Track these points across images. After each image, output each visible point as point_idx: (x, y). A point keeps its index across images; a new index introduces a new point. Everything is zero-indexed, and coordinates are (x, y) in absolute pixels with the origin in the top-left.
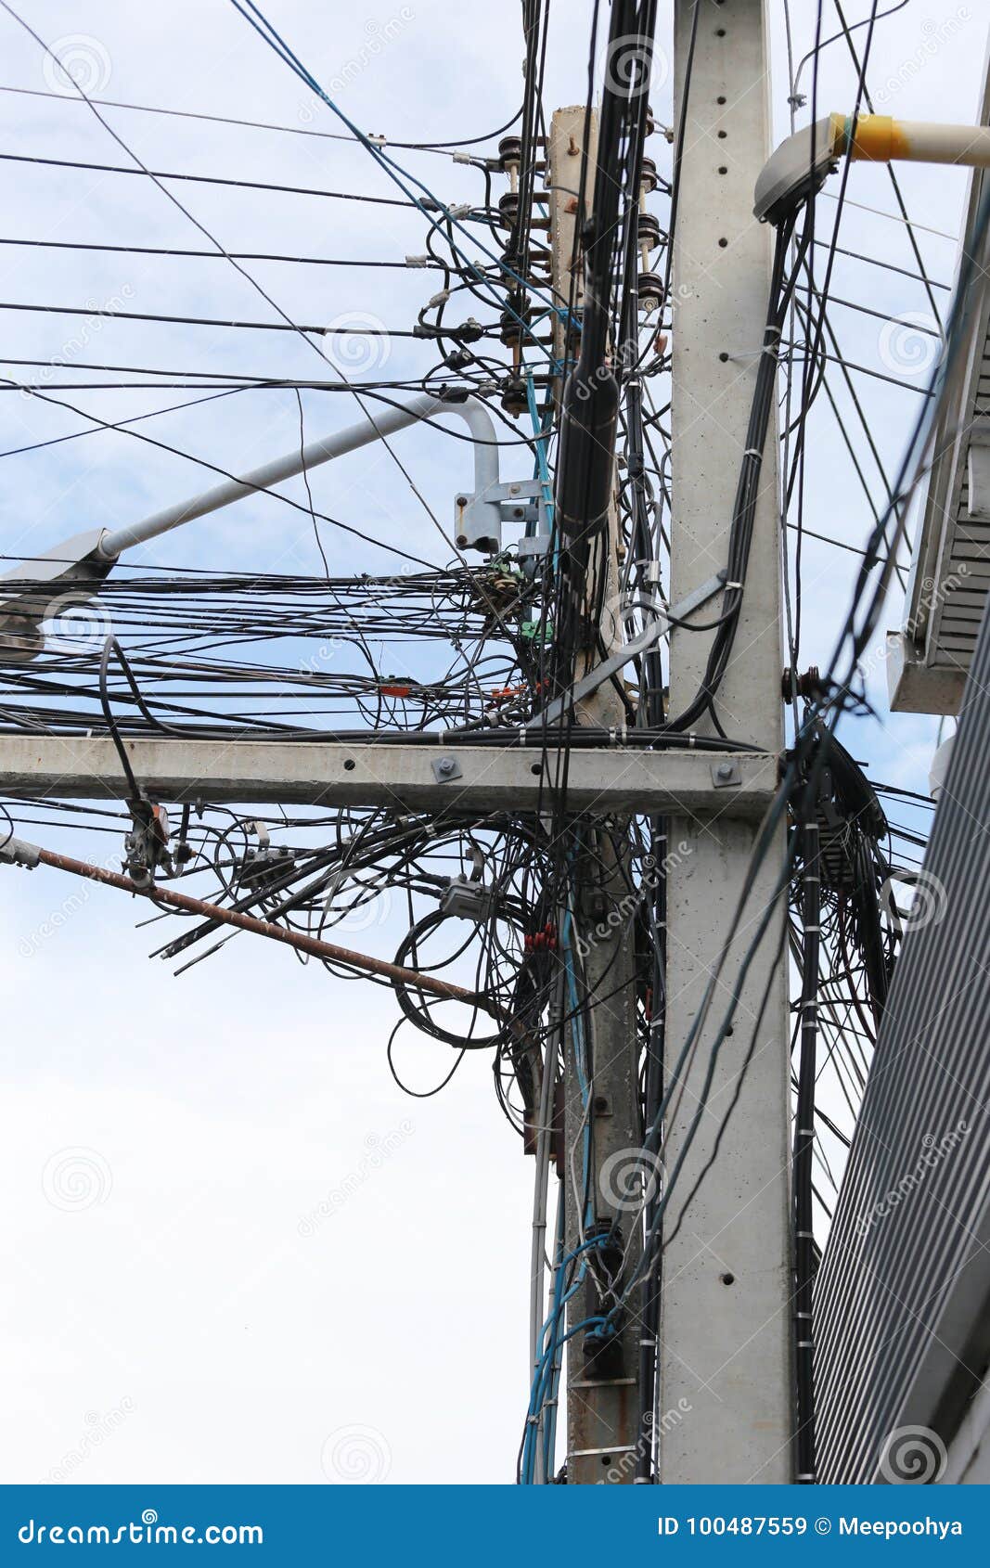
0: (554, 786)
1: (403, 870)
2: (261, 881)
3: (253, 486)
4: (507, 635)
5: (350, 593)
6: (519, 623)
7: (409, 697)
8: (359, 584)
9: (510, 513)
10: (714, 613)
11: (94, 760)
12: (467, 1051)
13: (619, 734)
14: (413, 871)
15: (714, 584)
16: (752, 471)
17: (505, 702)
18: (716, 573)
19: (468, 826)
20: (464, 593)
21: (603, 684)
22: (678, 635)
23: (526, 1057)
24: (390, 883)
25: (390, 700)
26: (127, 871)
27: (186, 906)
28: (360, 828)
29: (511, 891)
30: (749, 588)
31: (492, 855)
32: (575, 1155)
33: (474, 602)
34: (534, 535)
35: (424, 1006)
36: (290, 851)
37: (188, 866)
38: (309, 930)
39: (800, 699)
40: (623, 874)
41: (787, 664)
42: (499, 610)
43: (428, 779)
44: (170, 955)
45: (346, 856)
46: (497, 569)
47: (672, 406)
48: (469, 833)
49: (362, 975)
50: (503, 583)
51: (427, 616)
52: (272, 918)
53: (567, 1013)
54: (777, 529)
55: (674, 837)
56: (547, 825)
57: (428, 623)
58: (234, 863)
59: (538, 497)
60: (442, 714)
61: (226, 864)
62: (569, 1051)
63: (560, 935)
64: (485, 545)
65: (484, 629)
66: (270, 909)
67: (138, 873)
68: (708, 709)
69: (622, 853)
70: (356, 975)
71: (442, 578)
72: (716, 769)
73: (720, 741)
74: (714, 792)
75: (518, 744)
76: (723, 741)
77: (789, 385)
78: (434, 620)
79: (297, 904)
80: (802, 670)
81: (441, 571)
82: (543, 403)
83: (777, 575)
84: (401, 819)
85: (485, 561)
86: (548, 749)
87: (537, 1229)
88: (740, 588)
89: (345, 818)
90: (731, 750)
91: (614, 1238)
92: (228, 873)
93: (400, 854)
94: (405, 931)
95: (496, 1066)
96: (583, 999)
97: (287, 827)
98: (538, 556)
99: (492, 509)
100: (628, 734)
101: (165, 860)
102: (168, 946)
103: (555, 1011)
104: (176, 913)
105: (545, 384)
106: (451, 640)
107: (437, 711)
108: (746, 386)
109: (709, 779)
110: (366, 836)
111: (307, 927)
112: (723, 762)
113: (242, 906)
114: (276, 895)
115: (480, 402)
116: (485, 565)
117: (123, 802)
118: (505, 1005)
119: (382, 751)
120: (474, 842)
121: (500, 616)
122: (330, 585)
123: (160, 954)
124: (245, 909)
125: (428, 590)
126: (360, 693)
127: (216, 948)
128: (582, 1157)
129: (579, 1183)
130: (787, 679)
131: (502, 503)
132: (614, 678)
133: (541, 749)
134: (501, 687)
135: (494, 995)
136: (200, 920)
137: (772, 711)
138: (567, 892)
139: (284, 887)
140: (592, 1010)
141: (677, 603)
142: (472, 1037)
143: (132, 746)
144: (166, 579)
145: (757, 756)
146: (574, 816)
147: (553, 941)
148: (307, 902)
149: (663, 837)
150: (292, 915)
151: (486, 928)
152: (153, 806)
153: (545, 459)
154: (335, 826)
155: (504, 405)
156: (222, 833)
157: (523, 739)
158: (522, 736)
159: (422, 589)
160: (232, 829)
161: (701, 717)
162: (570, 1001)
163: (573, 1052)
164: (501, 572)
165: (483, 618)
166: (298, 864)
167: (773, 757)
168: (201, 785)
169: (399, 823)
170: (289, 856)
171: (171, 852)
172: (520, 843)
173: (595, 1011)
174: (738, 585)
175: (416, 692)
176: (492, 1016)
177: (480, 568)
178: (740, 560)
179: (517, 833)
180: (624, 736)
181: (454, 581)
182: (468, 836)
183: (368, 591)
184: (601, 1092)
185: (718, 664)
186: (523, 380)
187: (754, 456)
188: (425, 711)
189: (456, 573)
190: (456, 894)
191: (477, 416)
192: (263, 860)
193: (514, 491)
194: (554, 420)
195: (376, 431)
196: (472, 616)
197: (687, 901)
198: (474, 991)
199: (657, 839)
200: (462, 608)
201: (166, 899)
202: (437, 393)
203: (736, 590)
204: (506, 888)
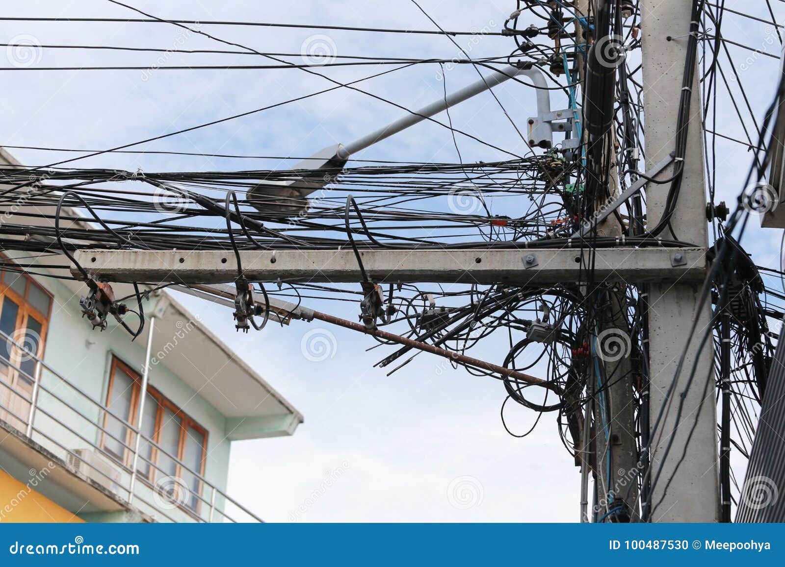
0: (587, 268)
1: (506, 318)
2: (431, 325)
3: (422, 116)
4: (557, 191)
5: (473, 171)
6: (564, 185)
7: (506, 226)
8: (478, 167)
9: (557, 127)
10: (669, 174)
11: (342, 262)
12: (543, 413)
13: (621, 240)
14: (511, 318)
15: (668, 159)
16: (686, 97)
17: (557, 228)
18: (669, 153)
19: (540, 293)
20: (534, 170)
21: (610, 215)
22: (650, 186)
23: (575, 414)
24: (500, 325)
25: (496, 228)
26: (362, 320)
27: (393, 339)
28: (483, 296)
29: (564, 327)
30: (687, 160)
31: (553, 308)
32: (602, 466)
33: (539, 175)
34: (570, 138)
35: (519, 389)
36: (446, 309)
37: (393, 318)
38: (457, 350)
39: (716, 219)
40: (624, 316)
41: (708, 200)
42: (553, 178)
43: (521, 267)
44: (385, 365)
45: (477, 312)
46: (551, 157)
47: (643, 66)
48: (541, 297)
49: (486, 374)
50: (555, 164)
51: (515, 183)
52: (438, 344)
53: (596, 390)
54: (701, 129)
55: (651, 294)
56: (583, 290)
57: (516, 186)
58: (417, 316)
59: (571, 118)
60: (524, 234)
61: (412, 317)
62: (598, 411)
63: (591, 348)
64: (544, 144)
65: (545, 189)
66: (436, 340)
67: (367, 321)
68: (667, 225)
69: (623, 305)
70: (483, 374)
71: (522, 162)
72: (673, 257)
73: (675, 242)
74: (673, 269)
75: (567, 247)
76: (677, 242)
77: (704, 53)
78: (518, 185)
79: (450, 337)
80: (717, 203)
81: (522, 159)
82: (572, 68)
83: (701, 154)
84: (504, 290)
85: (545, 153)
86: (583, 249)
87: (583, 505)
88: (682, 161)
89: (475, 291)
90: (680, 247)
91: (625, 508)
92: (414, 321)
93: (504, 309)
94: (508, 350)
95: (559, 420)
96: (604, 382)
97: (444, 296)
98: (572, 149)
99: (547, 125)
100: (625, 240)
101: (381, 314)
102: (383, 360)
103: (589, 390)
104: (386, 343)
105: (573, 58)
106: (528, 195)
107: (522, 233)
108: (681, 54)
109: (669, 262)
110: (486, 300)
111: (456, 349)
112: (676, 252)
113: (422, 339)
114: (439, 332)
115: (539, 69)
116: (545, 155)
117: (359, 284)
118: (563, 387)
119: (496, 252)
120: (544, 302)
121: (554, 181)
122: (462, 167)
123: (379, 365)
124: (423, 340)
125: (515, 169)
126: (481, 224)
127: (409, 361)
128: (606, 466)
129: (605, 480)
130: (709, 208)
131: (553, 122)
132: (615, 212)
133: (580, 249)
134: (556, 219)
135: (557, 382)
136: (400, 346)
137: (701, 225)
138: (594, 326)
139: (444, 328)
140: (609, 388)
141: (649, 170)
142: (545, 406)
143: (363, 254)
144: (376, 167)
145: (695, 249)
146: (597, 284)
147: (588, 352)
148: (456, 336)
149: (645, 295)
150: (448, 342)
151: (551, 346)
152: (375, 285)
153: (574, 98)
154: (470, 296)
155: (551, 70)
156: (410, 300)
157: (570, 244)
158: (570, 242)
159: (512, 168)
160: (415, 298)
161: (665, 229)
162: (598, 384)
163: (600, 411)
164: (553, 158)
165: (544, 183)
166: (451, 316)
167: (703, 249)
168: (400, 273)
169: (503, 293)
170: (446, 312)
171: (385, 309)
172: (568, 301)
173: (611, 389)
174: (681, 159)
175: (510, 223)
176: (556, 393)
177: (542, 156)
178: (682, 146)
179: (567, 296)
180: (624, 241)
181: (529, 164)
182: (540, 298)
183: (483, 171)
184: (615, 432)
185: (672, 202)
186: (561, 56)
187: (687, 90)
188: (515, 233)
189: (530, 160)
190: (535, 329)
191: (537, 76)
192: (432, 314)
193: (559, 115)
194: (578, 78)
195: (487, 85)
196: (538, 182)
197: (659, 328)
198: (546, 380)
199: (642, 296)
200: (533, 178)
201: (381, 335)
202: (516, 65)
203: (680, 161)
204: (561, 325)
